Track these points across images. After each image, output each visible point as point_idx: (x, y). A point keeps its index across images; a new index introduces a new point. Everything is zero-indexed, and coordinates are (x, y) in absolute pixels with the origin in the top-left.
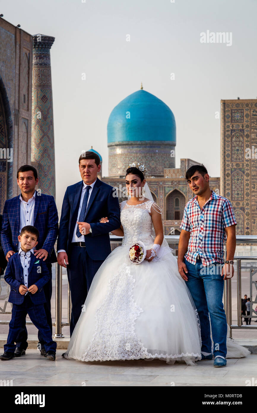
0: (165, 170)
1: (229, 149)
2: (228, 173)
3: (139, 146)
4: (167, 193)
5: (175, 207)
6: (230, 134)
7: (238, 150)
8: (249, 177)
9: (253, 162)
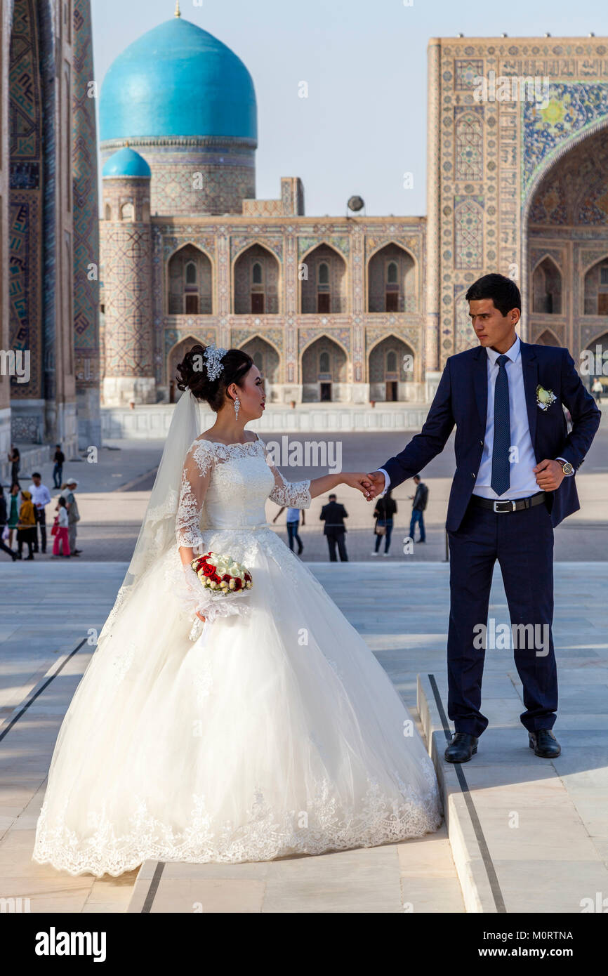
0: (246, 204)
1: (450, 150)
2: (447, 207)
3: (183, 147)
4: (304, 252)
5: (318, 283)
6: (452, 117)
7: (469, 154)
8: (496, 216)
9: (504, 183)
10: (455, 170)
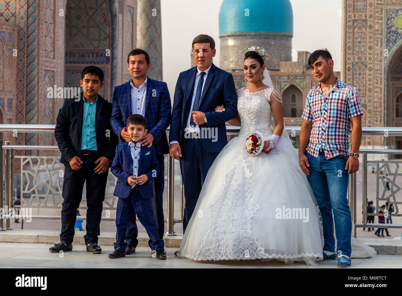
0: (281, 64)
1: (351, 40)
2: (349, 67)
3: (253, 37)
4: (283, 88)
5: (291, 103)
6: (352, 25)
7: (360, 42)
8: (372, 72)
9: (376, 56)
10: (353, 50)
